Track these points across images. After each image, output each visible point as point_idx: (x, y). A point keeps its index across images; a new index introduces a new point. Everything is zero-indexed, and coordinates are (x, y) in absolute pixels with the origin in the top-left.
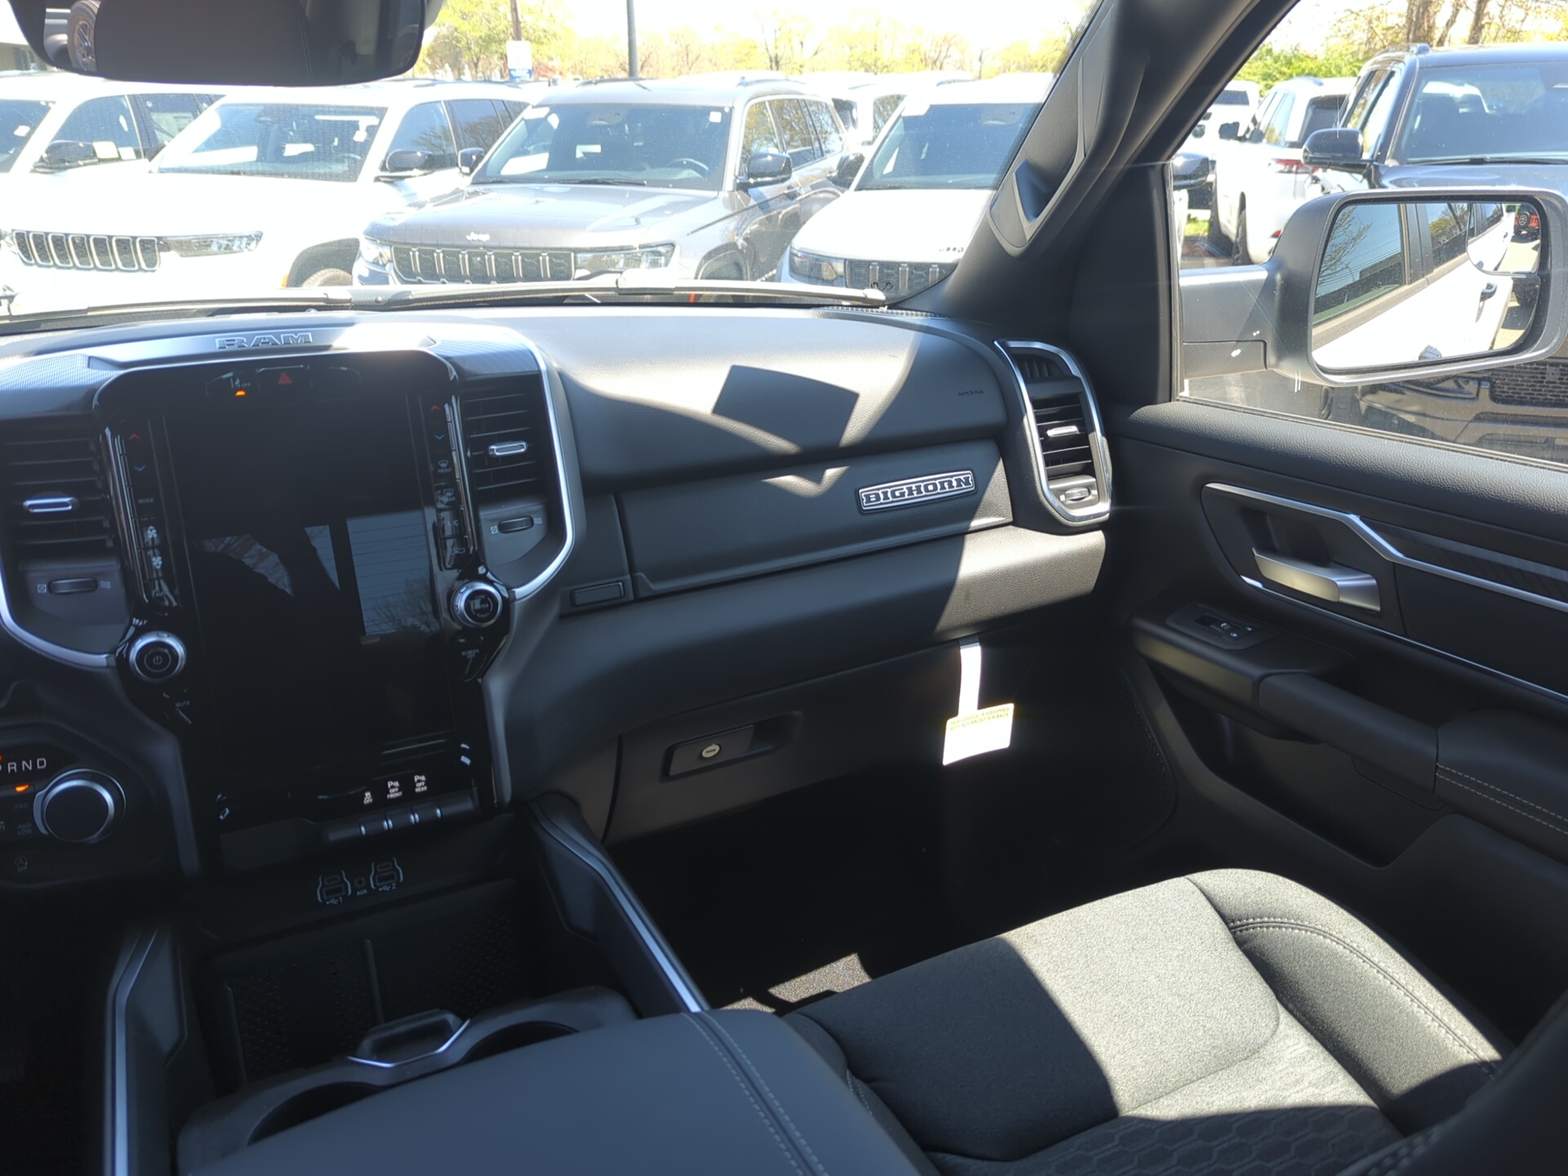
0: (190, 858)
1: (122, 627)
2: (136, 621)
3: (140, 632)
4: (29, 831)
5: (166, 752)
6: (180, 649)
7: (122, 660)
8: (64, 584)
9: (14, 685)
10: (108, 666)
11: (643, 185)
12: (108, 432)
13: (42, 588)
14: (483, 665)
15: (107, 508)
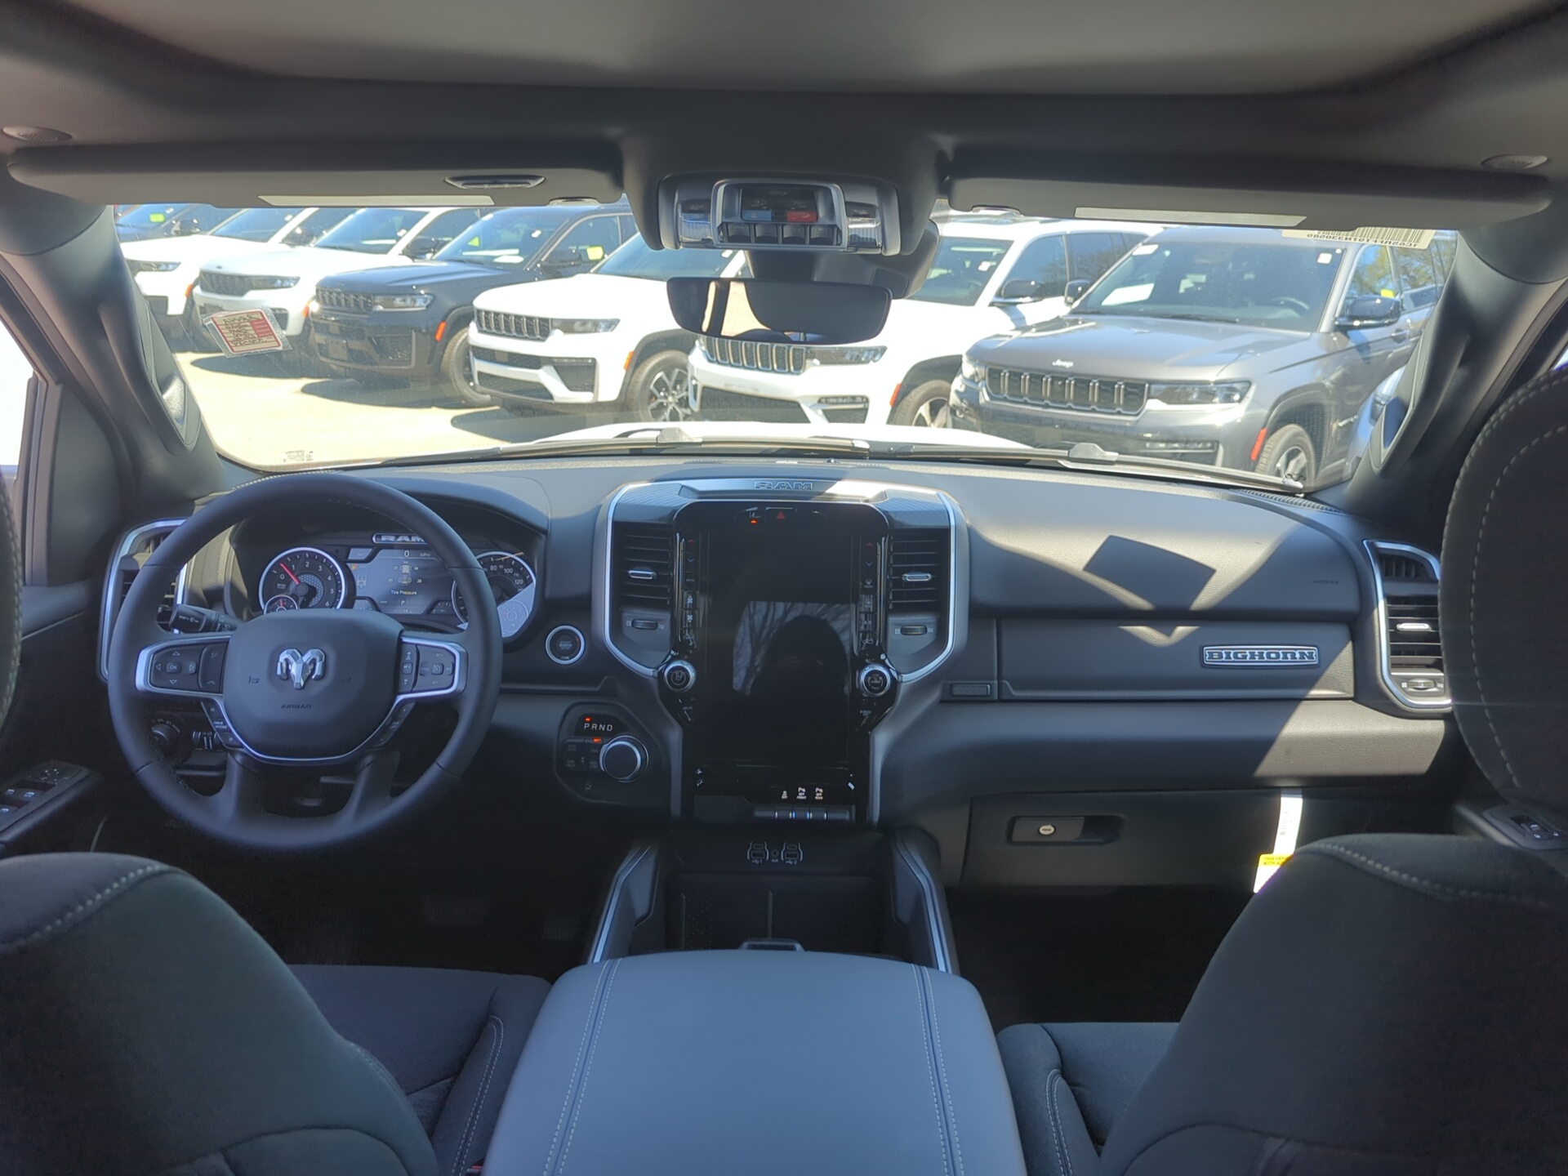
0: (676, 808)
1: (665, 654)
2: (672, 652)
3: (674, 659)
4: (595, 767)
5: (675, 736)
6: (692, 674)
7: (661, 674)
8: (640, 624)
9: (606, 678)
10: (653, 676)
11: (1234, 322)
12: (678, 535)
13: (629, 623)
14: (873, 724)
15: (671, 581)
